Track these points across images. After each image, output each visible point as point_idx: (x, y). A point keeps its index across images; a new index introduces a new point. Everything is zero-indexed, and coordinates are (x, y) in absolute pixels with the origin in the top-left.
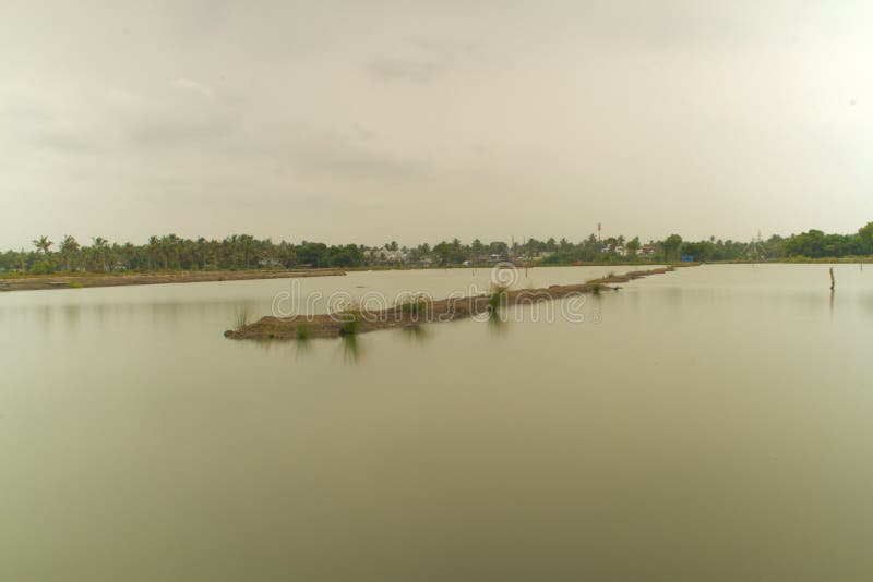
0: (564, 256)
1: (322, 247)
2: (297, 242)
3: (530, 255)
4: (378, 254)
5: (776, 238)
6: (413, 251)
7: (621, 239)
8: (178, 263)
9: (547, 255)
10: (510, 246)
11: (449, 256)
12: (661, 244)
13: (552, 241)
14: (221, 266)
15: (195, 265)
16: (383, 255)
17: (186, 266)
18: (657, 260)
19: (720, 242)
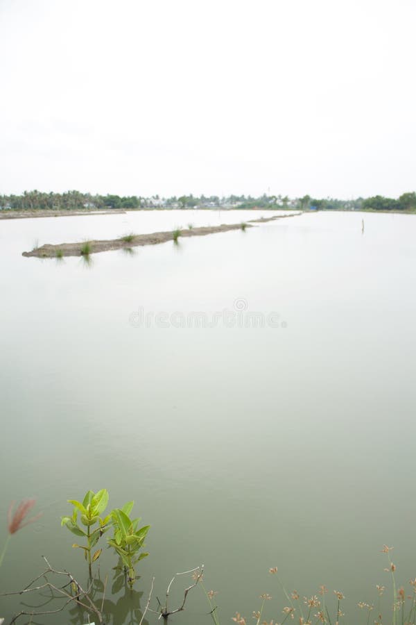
0: (249, 205)
1: (117, 197)
2: (104, 195)
3: (231, 203)
4: (149, 201)
5: (360, 199)
6: (168, 200)
7: (280, 196)
8: (39, 205)
9: (240, 203)
10: (221, 198)
11: (187, 203)
12: (300, 200)
13: (243, 196)
14: (62, 207)
15: (47, 207)
16: (151, 202)
17: (43, 207)
18: (298, 208)
19: (332, 199)
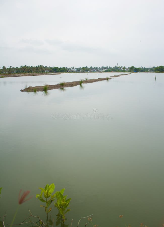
0: (110, 70)
1: (58, 68)
2: (52, 67)
3: (103, 70)
4: (70, 69)
5: (154, 67)
6: (78, 69)
7: (122, 67)
8: (27, 71)
9: (106, 70)
10: (98, 68)
11: (85, 70)
12: (130, 68)
13: (107, 67)
14: (36, 72)
16: (71, 69)
17: (28, 72)
18: (129, 71)
19: (143, 68)
